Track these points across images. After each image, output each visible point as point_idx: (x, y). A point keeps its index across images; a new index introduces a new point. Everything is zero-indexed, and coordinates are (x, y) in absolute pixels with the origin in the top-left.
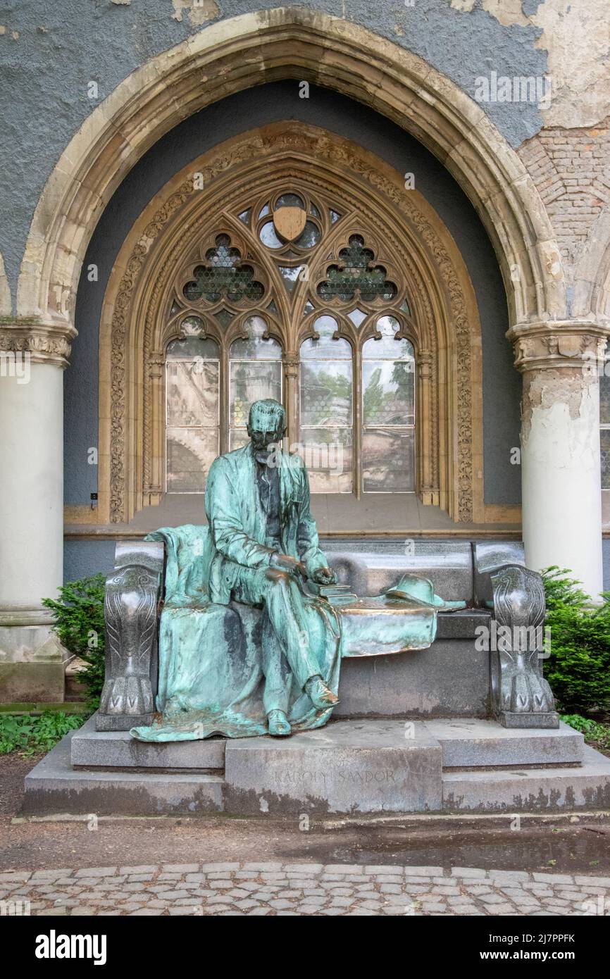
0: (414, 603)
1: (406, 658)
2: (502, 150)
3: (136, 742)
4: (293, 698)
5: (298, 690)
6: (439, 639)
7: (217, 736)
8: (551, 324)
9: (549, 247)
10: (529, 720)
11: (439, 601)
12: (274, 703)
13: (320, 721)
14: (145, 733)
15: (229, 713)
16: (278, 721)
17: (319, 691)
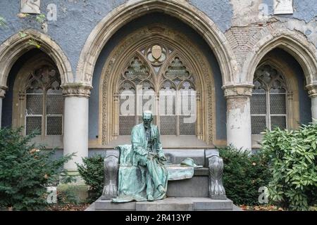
0: (188, 166)
1: (185, 181)
2: (220, 34)
3: (112, 203)
4: (154, 191)
5: (156, 188)
6: (194, 176)
7: (134, 201)
8: (235, 85)
9: (234, 62)
10: (218, 197)
11: (195, 166)
12: (149, 192)
13: (162, 197)
14: (115, 200)
15: (137, 195)
16: (150, 197)
17: (162, 189)
